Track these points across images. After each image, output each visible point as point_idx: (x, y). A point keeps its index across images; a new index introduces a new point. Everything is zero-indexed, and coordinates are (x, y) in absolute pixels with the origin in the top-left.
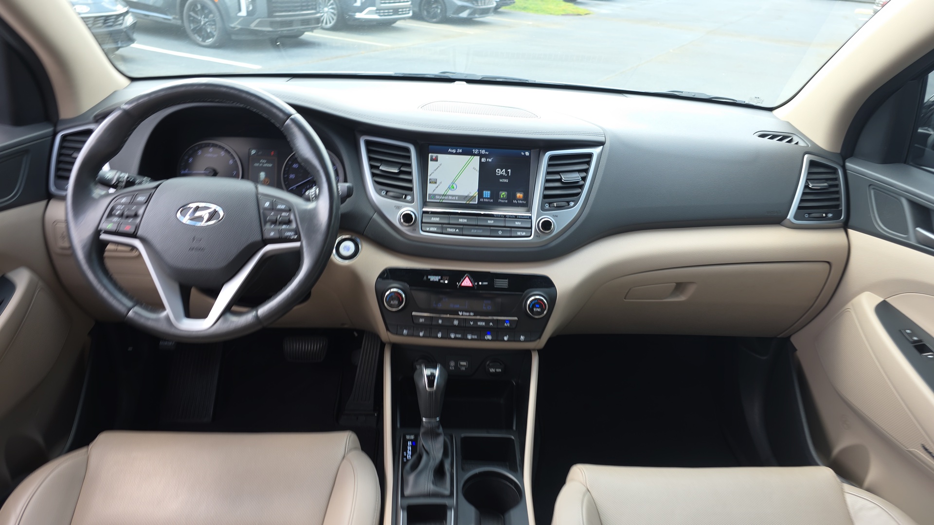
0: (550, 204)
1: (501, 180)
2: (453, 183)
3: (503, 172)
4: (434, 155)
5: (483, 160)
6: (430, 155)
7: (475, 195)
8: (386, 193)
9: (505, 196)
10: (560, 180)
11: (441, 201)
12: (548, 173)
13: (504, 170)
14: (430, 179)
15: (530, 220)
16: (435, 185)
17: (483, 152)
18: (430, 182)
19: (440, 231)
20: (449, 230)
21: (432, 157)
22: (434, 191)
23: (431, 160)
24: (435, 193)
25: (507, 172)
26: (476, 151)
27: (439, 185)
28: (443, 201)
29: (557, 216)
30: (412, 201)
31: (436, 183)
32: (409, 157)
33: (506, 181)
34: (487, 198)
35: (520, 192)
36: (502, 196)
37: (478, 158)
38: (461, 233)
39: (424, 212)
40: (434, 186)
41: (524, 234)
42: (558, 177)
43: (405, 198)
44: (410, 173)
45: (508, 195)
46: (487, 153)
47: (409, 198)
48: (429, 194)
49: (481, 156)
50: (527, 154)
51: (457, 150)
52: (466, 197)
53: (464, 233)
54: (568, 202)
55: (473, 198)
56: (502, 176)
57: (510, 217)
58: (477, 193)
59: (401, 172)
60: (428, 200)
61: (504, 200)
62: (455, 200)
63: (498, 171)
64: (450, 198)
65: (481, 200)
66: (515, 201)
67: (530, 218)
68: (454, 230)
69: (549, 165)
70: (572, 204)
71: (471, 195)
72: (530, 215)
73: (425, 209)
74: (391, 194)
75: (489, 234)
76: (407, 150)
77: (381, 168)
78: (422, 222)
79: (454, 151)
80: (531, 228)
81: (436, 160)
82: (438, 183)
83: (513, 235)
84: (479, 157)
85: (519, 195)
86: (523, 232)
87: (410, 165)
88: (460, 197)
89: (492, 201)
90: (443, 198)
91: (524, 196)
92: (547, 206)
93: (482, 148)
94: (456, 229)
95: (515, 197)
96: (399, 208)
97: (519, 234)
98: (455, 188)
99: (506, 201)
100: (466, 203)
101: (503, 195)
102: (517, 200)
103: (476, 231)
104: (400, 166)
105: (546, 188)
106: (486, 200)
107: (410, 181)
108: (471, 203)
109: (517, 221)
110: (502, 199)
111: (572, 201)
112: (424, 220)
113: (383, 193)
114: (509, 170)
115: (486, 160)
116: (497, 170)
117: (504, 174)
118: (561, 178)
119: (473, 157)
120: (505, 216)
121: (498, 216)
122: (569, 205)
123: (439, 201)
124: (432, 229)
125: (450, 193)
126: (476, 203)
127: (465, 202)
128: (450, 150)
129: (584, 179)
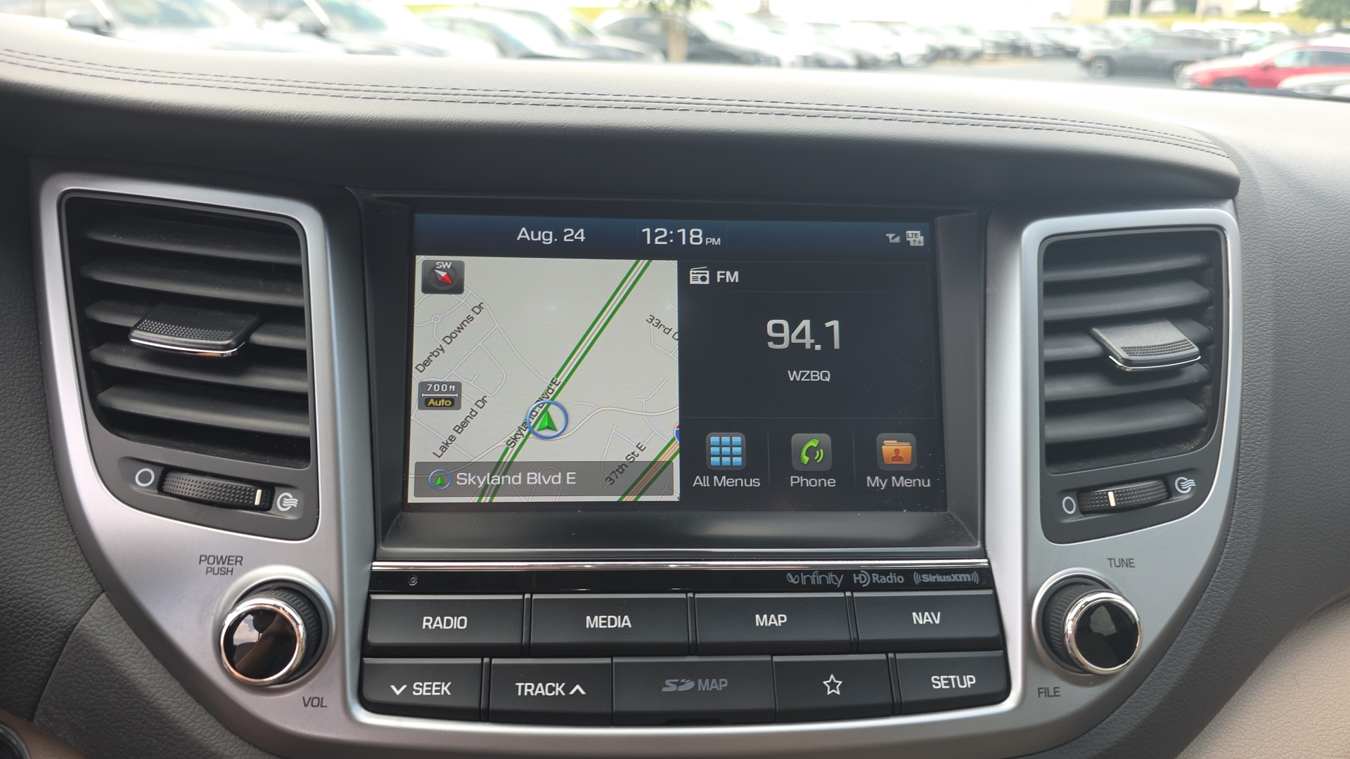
0: (1081, 493)
1: (793, 376)
2: (548, 399)
3: (802, 335)
4: (444, 262)
5: (698, 277)
6: (420, 259)
7: (665, 458)
8: (160, 486)
9: (820, 456)
10: (1101, 364)
11: (486, 499)
12: (1052, 329)
13: (806, 324)
14: (423, 386)
15: (990, 592)
16: (455, 417)
17: (695, 236)
18: (426, 404)
19: (470, 702)
20: (527, 689)
21: (430, 269)
22: (444, 447)
23: (427, 289)
24: (450, 456)
25: (821, 334)
26: (657, 235)
27: (473, 414)
28: (497, 499)
29: (1128, 563)
30: (303, 527)
31: (454, 403)
32: (295, 276)
33: (820, 376)
34: (730, 472)
35: (897, 429)
36: (806, 459)
37: (669, 268)
38: (602, 708)
39: (381, 582)
40: (446, 419)
41: (969, 681)
42: (1085, 348)
43: (267, 504)
44: (298, 361)
45: (838, 451)
46: (716, 242)
47: (287, 502)
48: (418, 464)
49: (686, 257)
50: (916, 238)
51: (559, 234)
52: (621, 467)
53: (620, 705)
54: (1166, 480)
55: (657, 470)
56: (798, 356)
57: (881, 580)
58: (676, 446)
59: (252, 357)
60: (412, 499)
61: (818, 475)
62: (563, 489)
63: (778, 328)
64: (535, 478)
65: (701, 482)
66: (874, 482)
67: (986, 578)
68: (559, 689)
69: (1050, 290)
70: (1186, 486)
71: (647, 457)
72: (983, 562)
73: (378, 566)
74: (186, 485)
75: (766, 703)
76: (289, 235)
77: (141, 337)
78: (366, 649)
79: (546, 238)
80: (999, 642)
81: (453, 285)
82: (467, 403)
83: (908, 696)
84: (674, 263)
85: (895, 448)
86: (960, 669)
87: (296, 318)
88: (588, 472)
89: (755, 482)
90: (497, 479)
91: (919, 450)
92: (1070, 508)
93: (691, 215)
94: (567, 677)
95: (873, 462)
96: (225, 565)
97: (940, 683)
98: (559, 424)
99: (831, 483)
100: (619, 503)
101: (811, 452)
102: (885, 475)
103: (689, 685)
104: (244, 323)
105: (1053, 409)
106: (725, 481)
107: (299, 404)
108: (643, 499)
109: (923, 605)
110: (807, 475)
111: (1188, 472)
112: (375, 638)
113: (143, 482)
114: (835, 324)
115: (713, 277)
116: (771, 324)
117: (808, 341)
118: (1106, 351)
119: (643, 263)
120: (848, 579)
121: (805, 580)
122: (1170, 492)
123: (474, 500)
124: (422, 690)
125: (533, 451)
126: (675, 497)
127: (615, 499)
128: (523, 234)
129: (1212, 348)
